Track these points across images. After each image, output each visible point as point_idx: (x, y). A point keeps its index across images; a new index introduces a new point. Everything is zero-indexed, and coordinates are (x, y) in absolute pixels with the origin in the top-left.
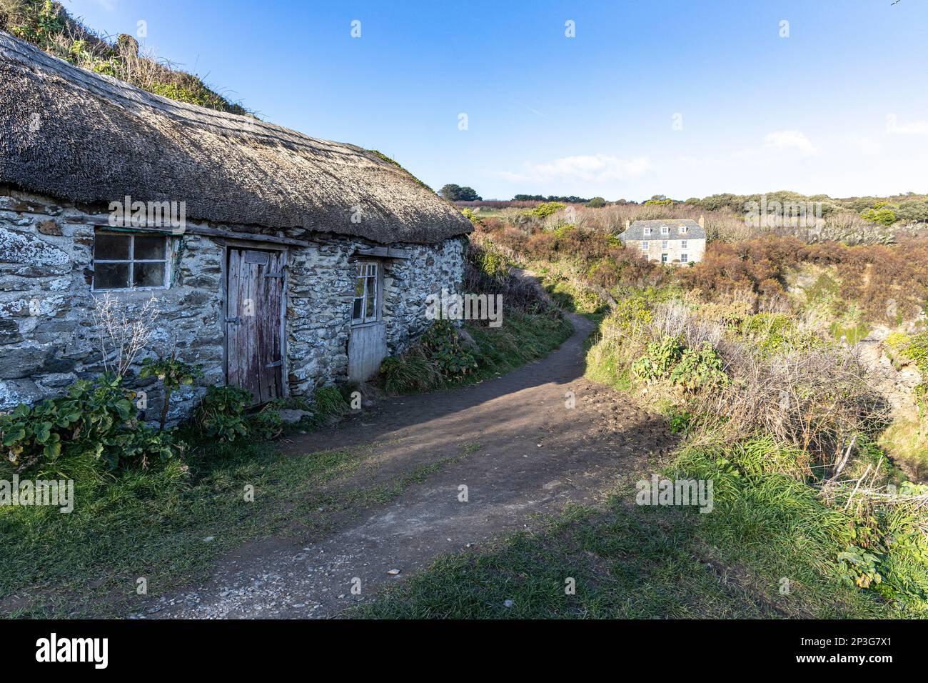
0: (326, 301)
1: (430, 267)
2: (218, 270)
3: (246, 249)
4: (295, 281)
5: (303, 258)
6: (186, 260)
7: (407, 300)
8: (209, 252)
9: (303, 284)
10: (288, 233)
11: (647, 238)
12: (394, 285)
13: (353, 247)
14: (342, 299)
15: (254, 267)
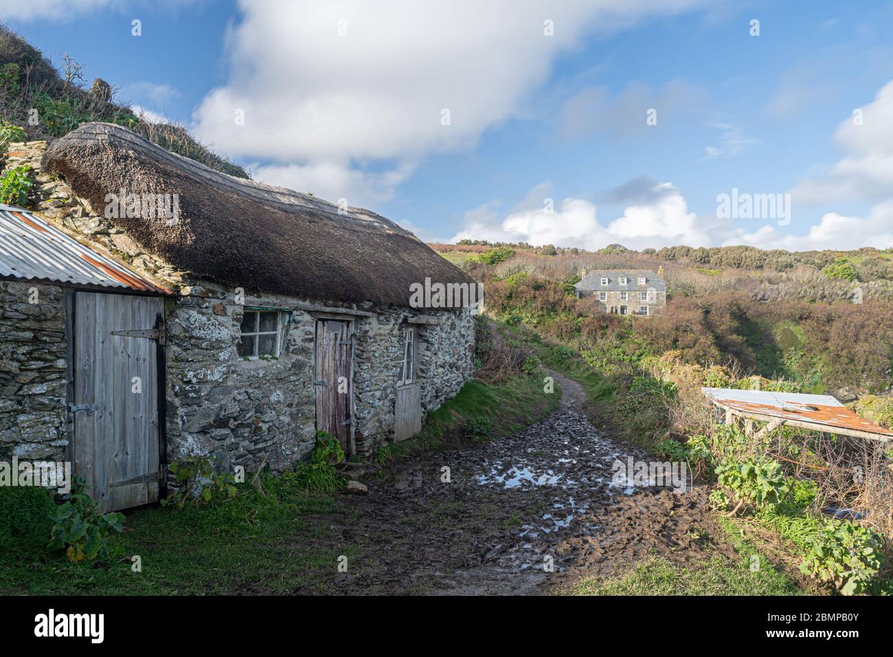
0: (383, 365)
1: (453, 332)
2: (311, 340)
3: (327, 320)
4: (361, 348)
5: (367, 327)
6: (293, 331)
7: (436, 363)
8: (307, 324)
9: (367, 351)
10: (361, 306)
11: (605, 289)
12: (428, 349)
13: (402, 316)
14: (393, 363)
15: (332, 336)
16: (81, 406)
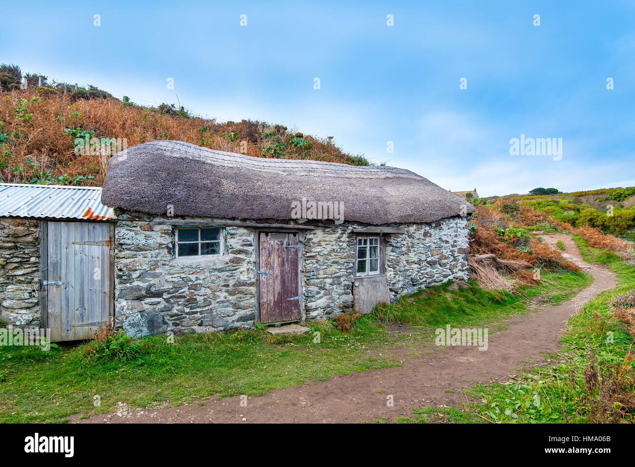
0: (331, 261)
1: (428, 239)
2: (250, 245)
3: (271, 232)
4: (306, 250)
5: (311, 236)
6: (230, 240)
7: (407, 261)
8: (244, 235)
9: (311, 252)
10: (297, 222)
12: (392, 251)
13: (350, 228)
14: (344, 260)
15: (277, 242)
16: (51, 282)
